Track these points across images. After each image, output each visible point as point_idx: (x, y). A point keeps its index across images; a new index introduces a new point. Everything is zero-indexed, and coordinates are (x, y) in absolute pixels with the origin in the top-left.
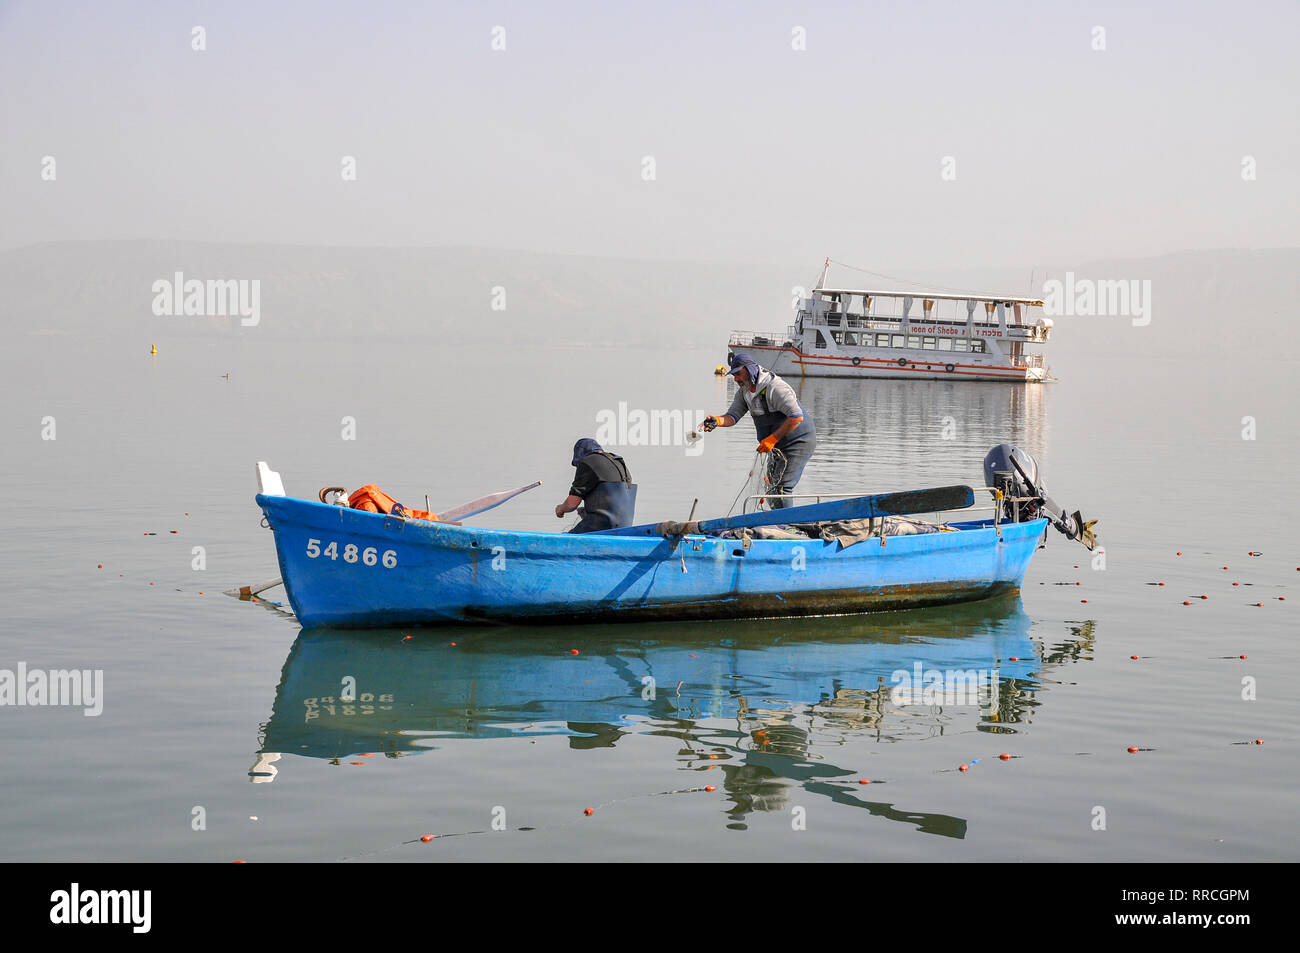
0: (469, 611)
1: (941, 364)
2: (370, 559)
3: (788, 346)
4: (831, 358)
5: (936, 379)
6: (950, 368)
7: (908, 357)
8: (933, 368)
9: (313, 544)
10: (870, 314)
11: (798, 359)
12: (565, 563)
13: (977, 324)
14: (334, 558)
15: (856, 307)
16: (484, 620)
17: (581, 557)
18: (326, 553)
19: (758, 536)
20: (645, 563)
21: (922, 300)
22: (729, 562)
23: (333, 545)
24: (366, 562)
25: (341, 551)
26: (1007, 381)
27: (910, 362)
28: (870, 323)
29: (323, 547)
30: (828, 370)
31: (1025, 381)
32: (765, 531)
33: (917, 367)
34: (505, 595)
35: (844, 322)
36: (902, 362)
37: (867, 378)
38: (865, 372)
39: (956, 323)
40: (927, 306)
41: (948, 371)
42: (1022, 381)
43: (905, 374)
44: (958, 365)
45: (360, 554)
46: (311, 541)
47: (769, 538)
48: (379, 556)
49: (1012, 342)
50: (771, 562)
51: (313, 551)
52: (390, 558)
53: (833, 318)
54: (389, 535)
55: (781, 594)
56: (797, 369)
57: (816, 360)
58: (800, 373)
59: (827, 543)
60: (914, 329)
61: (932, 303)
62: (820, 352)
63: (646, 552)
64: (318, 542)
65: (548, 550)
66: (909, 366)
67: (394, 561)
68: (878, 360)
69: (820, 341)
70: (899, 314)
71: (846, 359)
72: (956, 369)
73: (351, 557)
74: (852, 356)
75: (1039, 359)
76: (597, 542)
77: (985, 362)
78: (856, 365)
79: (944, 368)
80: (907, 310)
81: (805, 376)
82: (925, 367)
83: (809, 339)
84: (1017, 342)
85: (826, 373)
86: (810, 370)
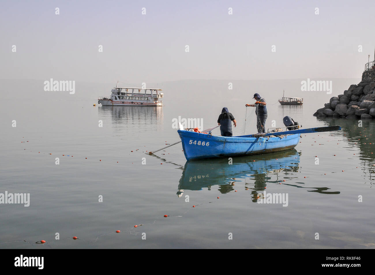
0: (221, 155)
1: (140, 103)
2: (203, 144)
3: (110, 100)
4: (118, 102)
5: (139, 106)
6: (142, 104)
7: (133, 101)
8: (138, 104)
9: (191, 141)
10: (128, 93)
11: (111, 102)
12: (239, 144)
13: (147, 94)
14: (195, 144)
15: (123, 91)
16: (223, 157)
17: (243, 142)
18: (194, 143)
19: (270, 137)
20: (253, 143)
21: (138, 90)
22: (265, 142)
23: (196, 141)
24: (202, 145)
25: (197, 142)
26: (153, 106)
27: (134, 102)
28: (128, 95)
29: (193, 142)
30: (117, 104)
31: (157, 106)
32: (271, 136)
33: (135, 103)
34: (229, 151)
35: (120, 94)
36: (132, 102)
37: (125, 106)
38: (125, 105)
39: (143, 94)
40: (139, 91)
41: (141, 104)
42: (156, 106)
43: (133, 105)
44: (143, 103)
45: (201, 143)
46: (190, 140)
47: (272, 137)
48: (206, 143)
49: (154, 98)
50: (271, 142)
51: (191, 143)
52: (208, 144)
53: (119, 93)
54: (208, 139)
55: (271, 149)
56: (111, 104)
57: (115, 102)
58: (112, 105)
59: (279, 138)
60: (134, 96)
61: (140, 90)
62: (116, 101)
63: (253, 141)
64: (192, 141)
65: (232, 141)
66: (134, 103)
67: (209, 144)
68: (127, 102)
69: (116, 99)
70: (132, 93)
71: (121, 102)
72: (143, 104)
73: (199, 144)
74: (122, 101)
75: (161, 101)
76: (246, 139)
77: (149, 102)
78: (123, 103)
79: (140, 104)
80: (133, 92)
81: (113, 106)
82: (137, 103)
83: (114, 98)
84: (156, 98)
85: (117, 105)
86: (114, 104)
